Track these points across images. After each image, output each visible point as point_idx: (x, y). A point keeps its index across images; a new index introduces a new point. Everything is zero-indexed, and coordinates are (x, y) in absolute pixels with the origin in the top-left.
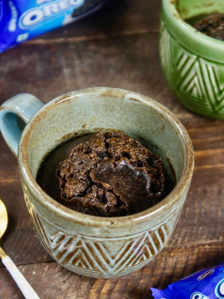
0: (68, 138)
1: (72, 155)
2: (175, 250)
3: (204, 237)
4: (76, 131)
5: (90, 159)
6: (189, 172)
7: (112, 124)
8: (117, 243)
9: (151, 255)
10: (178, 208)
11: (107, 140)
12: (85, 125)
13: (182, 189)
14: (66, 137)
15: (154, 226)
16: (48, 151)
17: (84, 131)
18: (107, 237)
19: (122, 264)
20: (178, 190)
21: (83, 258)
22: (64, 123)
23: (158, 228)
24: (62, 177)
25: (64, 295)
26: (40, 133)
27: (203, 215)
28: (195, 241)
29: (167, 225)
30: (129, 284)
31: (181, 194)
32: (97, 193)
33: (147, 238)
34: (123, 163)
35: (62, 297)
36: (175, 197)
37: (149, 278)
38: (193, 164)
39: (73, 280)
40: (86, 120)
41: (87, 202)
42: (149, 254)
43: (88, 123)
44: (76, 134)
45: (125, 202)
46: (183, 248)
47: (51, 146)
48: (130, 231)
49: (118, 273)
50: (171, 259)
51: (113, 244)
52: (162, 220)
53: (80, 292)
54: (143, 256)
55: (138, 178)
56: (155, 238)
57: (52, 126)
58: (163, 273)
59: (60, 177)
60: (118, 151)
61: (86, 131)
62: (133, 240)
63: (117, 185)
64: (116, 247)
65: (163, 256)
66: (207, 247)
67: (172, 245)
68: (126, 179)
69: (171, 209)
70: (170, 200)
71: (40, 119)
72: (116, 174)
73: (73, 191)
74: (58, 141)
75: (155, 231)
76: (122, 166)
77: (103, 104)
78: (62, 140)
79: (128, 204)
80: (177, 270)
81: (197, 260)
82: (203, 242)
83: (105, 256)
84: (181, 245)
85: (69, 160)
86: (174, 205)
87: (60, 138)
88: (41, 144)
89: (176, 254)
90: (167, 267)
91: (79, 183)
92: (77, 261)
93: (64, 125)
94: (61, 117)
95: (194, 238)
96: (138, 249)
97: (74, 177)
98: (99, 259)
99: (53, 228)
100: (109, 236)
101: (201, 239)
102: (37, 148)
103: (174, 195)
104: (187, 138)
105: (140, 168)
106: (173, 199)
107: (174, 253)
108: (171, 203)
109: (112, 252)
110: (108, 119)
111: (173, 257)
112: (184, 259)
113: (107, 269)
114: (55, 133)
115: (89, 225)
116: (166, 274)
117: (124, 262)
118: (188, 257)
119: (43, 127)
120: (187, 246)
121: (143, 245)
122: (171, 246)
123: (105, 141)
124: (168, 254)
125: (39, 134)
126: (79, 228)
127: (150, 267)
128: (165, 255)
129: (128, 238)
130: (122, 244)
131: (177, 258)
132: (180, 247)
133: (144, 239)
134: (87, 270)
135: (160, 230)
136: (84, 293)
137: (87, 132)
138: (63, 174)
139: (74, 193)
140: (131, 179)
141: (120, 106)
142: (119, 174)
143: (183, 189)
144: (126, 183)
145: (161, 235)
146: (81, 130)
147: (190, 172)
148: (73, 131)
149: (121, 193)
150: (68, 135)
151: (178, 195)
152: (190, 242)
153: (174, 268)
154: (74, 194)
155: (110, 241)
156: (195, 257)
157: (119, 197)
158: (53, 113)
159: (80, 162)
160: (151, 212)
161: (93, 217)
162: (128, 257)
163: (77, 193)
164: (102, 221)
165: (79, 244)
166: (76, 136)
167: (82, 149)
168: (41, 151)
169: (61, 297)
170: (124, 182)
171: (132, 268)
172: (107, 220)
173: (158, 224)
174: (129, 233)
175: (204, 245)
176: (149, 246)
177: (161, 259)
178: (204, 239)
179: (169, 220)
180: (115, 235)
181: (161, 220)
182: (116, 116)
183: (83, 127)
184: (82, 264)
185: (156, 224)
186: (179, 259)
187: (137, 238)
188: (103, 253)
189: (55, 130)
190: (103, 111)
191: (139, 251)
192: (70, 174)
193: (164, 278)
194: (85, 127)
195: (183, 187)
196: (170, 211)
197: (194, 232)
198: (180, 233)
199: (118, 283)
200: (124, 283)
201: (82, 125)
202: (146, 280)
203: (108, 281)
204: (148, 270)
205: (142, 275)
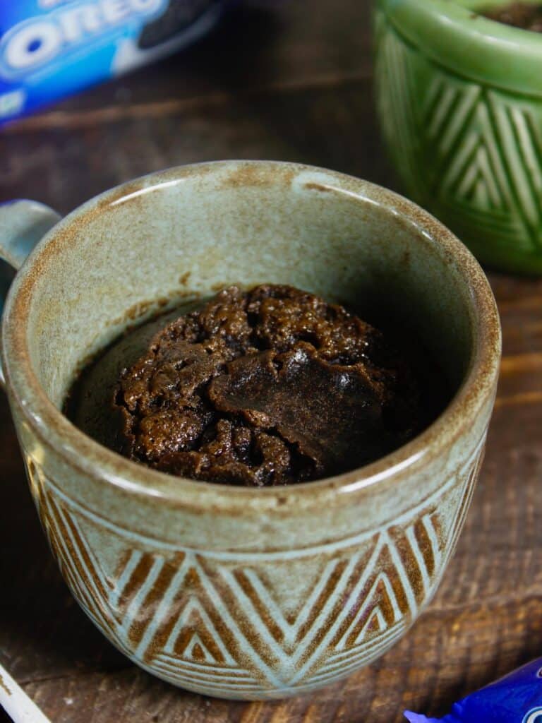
0: (141, 315)
1: (154, 347)
2: (463, 616)
4: (164, 294)
5: (207, 355)
6: (491, 356)
7: (261, 269)
8: (298, 566)
9: (398, 615)
10: (466, 462)
11: (252, 306)
12: (188, 275)
13: (474, 399)
14: (138, 313)
15: (404, 512)
16: (89, 352)
17: (185, 295)
18: (269, 550)
19: (318, 639)
20: (463, 402)
21: (205, 629)
22: (129, 269)
23: (415, 520)
24: (132, 408)
26: (63, 291)
27: (531, 519)
28: (516, 588)
29: (439, 513)
30: (341, 713)
31: (473, 416)
32: (234, 439)
33: (385, 551)
34: (299, 356)
36: (457, 423)
37: (396, 694)
38: (497, 333)
39: (183, 714)
40: (187, 260)
41: (206, 466)
42: (392, 609)
43: (195, 268)
44: (163, 303)
45: (315, 459)
46: (484, 608)
47: (96, 336)
48: (334, 524)
49: (308, 675)
50: (453, 640)
51: (289, 570)
52: (424, 494)
54: (375, 615)
55: (345, 394)
56: (406, 555)
57: (96, 277)
58: (434, 679)
59: (127, 406)
60: (283, 330)
61: (192, 293)
62: (344, 557)
63: (289, 416)
64: (298, 583)
65: (431, 634)
67: (455, 603)
68: (313, 398)
69: (447, 459)
70: (442, 429)
71: (59, 251)
72: (283, 388)
73: (164, 438)
74: (116, 322)
75: (406, 527)
76: (298, 366)
77: (234, 209)
78: (125, 319)
79: (322, 462)
80: (474, 669)
81: (527, 638)
83: (269, 612)
84: (478, 601)
85: (149, 362)
86: (456, 448)
87: (119, 314)
88: (66, 326)
89: (467, 626)
90: (444, 662)
91: (181, 417)
92: (189, 641)
93: (128, 274)
94: (119, 248)
95: (513, 582)
96: (360, 586)
97: (164, 404)
98: (250, 626)
99: (113, 538)
100: (276, 544)
101: (533, 582)
102: (55, 336)
103: (453, 416)
104: (475, 272)
105: (349, 366)
106: (452, 426)
107: (462, 624)
108: (445, 438)
109: (287, 597)
110: (250, 254)
111: (458, 635)
112: (491, 638)
113: (276, 661)
114: (106, 297)
115: (216, 511)
116: (443, 680)
117: (323, 632)
118: (500, 631)
119: (69, 275)
120: (496, 603)
121: (374, 577)
122: (450, 606)
123: (246, 309)
124: (444, 629)
125: (60, 293)
126: (188, 524)
127: (395, 664)
128: (435, 630)
129: (330, 549)
130: (313, 570)
131: (471, 637)
132: (477, 608)
133: (376, 555)
134: (219, 670)
135: (419, 527)
137: (194, 297)
138: (132, 398)
139: (166, 443)
140: (326, 400)
141: (281, 211)
142: (291, 387)
143: (477, 401)
144: (312, 409)
145: (424, 543)
146: (178, 293)
147: (494, 354)
148: (156, 295)
149: (299, 434)
150: (144, 305)
151: (465, 415)
152: (504, 591)
153: (466, 663)
154: (166, 447)
155: (279, 562)
156: (520, 630)
157: (297, 444)
158: (95, 237)
159: (180, 362)
160: (391, 464)
161: (223, 488)
162: (333, 617)
163: (175, 443)
164: (253, 496)
165: (192, 581)
166: (163, 309)
167: (183, 333)
168: (69, 347)
170: (308, 406)
171: (347, 657)
172: (266, 495)
173: (414, 506)
174: (331, 533)
176: (391, 581)
177: (425, 643)
179: (444, 496)
180: (292, 539)
181: (420, 491)
182: (272, 243)
183: (183, 281)
184: (204, 649)
185: (409, 503)
186: (477, 639)
187: (355, 548)
188: (261, 606)
189: (105, 289)
190: (234, 232)
191: (364, 594)
192: (155, 398)
193: (437, 691)
194: (187, 283)
195: (476, 395)
196: (444, 467)
197: (511, 565)
198: (471, 572)
199: (310, 713)
200: (326, 711)
201: (178, 277)
202: (388, 700)
203: (282, 710)
204: (392, 675)
205: (375, 687)
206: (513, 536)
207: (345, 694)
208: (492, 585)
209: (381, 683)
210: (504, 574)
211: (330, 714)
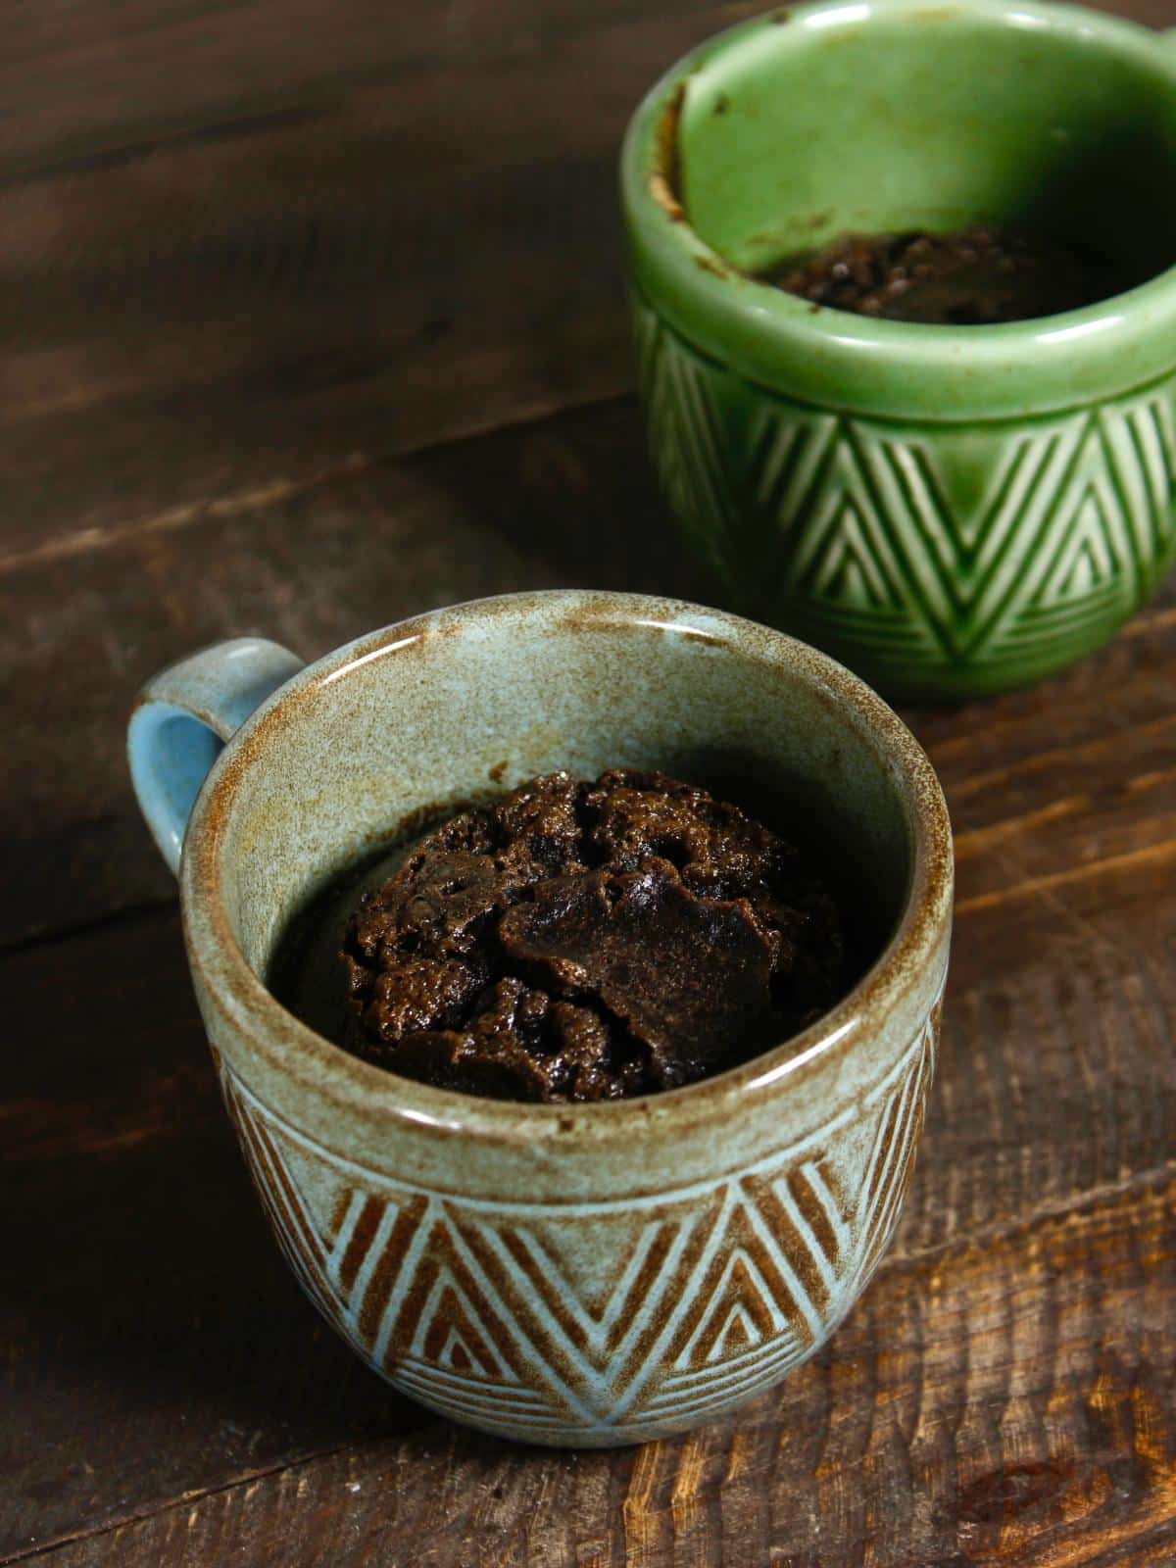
2: (942, 1264)
3: (1052, 1183)
12: (503, 766)
25: (515, 1546)
28: (1016, 1208)
35: (508, 1558)
40: (503, 743)
43: (515, 757)
46: (974, 1247)
50: (936, 1302)
53: (583, 1520)
63: (622, 973)
64: (600, 1254)
65: (898, 1299)
66: (1074, 1220)
82: (1053, 1205)
84: (961, 1236)
89: (952, 1277)
95: (1009, 1200)
101: (1042, 1196)
107: (942, 1275)
111: (942, 1293)
120: (990, 1235)
122: (920, 1252)
124: (918, 1288)
127: (852, 1353)
128: (904, 1292)
130: (623, 1236)
131: (961, 1294)
132: (963, 1248)
136: (602, 1521)
146: (487, 793)
152: (999, 1216)
169: (502, 1556)
175: (1060, 1218)
177: (891, 1311)
178: (1051, 1194)
183: (495, 775)
190: (576, 702)
194: (502, 778)
197: (1001, 1173)
198: (942, 1193)
199: (737, 1448)
200: (761, 1442)
201: (487, 768)
202: (853, 1409)
203: (692, 1449)
204: (852, 1370)
205: (830, 1393)
206: (996, 1127)
207: (784, 1410)
208: (979, 1210)
209: (835, 1385)
210: (993, 1189)
211: (768, 1444)
